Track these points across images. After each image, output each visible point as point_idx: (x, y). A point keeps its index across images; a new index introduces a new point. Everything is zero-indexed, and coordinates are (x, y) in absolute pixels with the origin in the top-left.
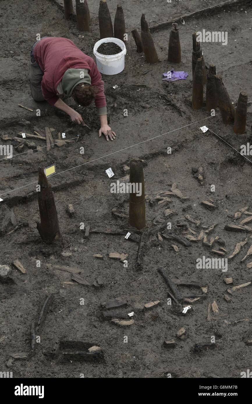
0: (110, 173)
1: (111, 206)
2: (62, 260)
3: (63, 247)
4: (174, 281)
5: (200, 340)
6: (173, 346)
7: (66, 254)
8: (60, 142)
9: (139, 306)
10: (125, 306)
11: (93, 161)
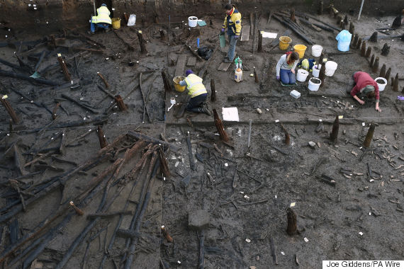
0: (364, 124)
1: (359, 135)
2: (334, 147)
3: (337, 143)
4: (371, 169)
5: (372, 193)
6: (362, 191)
7: (337, 146)
8: (350, 108)
9: (355, 173)
10: (350, 171)
11: (359, 118)
